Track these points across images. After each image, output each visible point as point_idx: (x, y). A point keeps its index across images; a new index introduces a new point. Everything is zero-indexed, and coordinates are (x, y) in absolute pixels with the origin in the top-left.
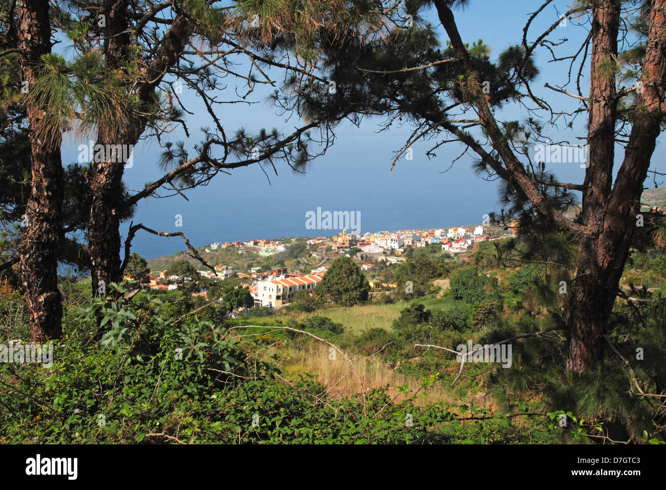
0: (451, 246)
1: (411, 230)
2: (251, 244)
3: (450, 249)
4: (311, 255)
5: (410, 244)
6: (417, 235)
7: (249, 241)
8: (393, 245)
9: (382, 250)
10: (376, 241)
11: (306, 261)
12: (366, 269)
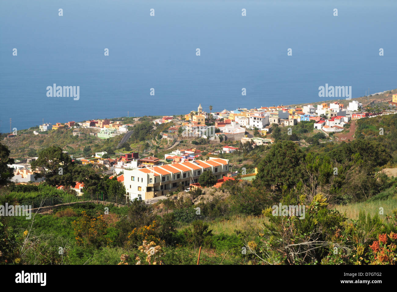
0: (324, 125)
1: (275, 106)
2: (87, 125)
3: (324, 128)
4: (161, 137)
5: (276, 122)
6: (284, 112)
7: (85, 122)
8: (256, 124)
9: (244, 130)
10: (237, 120)
11: (155, 144)
12: (228, 152)
